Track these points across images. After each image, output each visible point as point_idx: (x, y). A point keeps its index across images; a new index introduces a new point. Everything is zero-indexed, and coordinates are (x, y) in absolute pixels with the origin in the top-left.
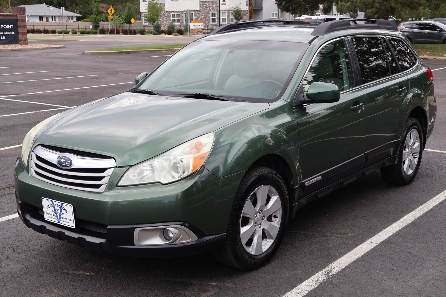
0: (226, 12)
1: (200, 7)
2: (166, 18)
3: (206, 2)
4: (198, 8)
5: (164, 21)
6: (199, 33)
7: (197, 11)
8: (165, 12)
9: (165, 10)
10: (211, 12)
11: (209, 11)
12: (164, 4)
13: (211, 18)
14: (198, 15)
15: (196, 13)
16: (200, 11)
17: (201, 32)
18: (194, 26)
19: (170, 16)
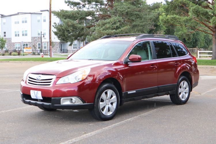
0: (46, 43)
1: (32, 40)
2: (12, 47)
3: (35, 37)
4: (30, 41)
5: (11, 48)
6: (29, 54)
7: (30, 42)
8: (11, 43)
9: (11, 42)
10: (38, 43)
11: (36, 43)
12: (11, 38)
13: (38, 46)
14: (30, 45)
15: (29, 43)
16: (31, 42)
17: (30, 54)
18: (26, 50)
19: (14, 45)
